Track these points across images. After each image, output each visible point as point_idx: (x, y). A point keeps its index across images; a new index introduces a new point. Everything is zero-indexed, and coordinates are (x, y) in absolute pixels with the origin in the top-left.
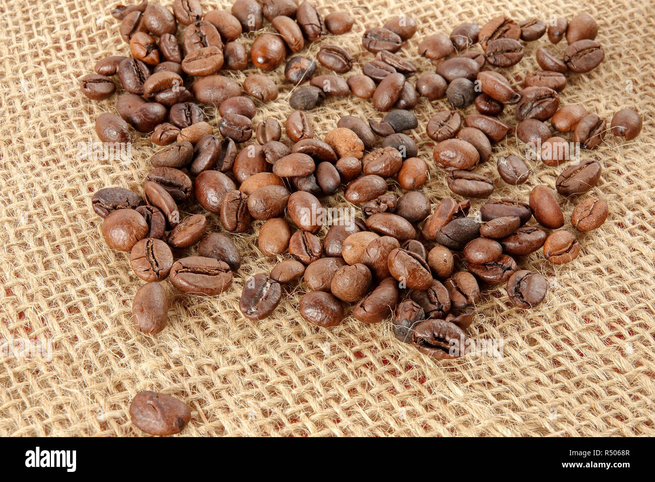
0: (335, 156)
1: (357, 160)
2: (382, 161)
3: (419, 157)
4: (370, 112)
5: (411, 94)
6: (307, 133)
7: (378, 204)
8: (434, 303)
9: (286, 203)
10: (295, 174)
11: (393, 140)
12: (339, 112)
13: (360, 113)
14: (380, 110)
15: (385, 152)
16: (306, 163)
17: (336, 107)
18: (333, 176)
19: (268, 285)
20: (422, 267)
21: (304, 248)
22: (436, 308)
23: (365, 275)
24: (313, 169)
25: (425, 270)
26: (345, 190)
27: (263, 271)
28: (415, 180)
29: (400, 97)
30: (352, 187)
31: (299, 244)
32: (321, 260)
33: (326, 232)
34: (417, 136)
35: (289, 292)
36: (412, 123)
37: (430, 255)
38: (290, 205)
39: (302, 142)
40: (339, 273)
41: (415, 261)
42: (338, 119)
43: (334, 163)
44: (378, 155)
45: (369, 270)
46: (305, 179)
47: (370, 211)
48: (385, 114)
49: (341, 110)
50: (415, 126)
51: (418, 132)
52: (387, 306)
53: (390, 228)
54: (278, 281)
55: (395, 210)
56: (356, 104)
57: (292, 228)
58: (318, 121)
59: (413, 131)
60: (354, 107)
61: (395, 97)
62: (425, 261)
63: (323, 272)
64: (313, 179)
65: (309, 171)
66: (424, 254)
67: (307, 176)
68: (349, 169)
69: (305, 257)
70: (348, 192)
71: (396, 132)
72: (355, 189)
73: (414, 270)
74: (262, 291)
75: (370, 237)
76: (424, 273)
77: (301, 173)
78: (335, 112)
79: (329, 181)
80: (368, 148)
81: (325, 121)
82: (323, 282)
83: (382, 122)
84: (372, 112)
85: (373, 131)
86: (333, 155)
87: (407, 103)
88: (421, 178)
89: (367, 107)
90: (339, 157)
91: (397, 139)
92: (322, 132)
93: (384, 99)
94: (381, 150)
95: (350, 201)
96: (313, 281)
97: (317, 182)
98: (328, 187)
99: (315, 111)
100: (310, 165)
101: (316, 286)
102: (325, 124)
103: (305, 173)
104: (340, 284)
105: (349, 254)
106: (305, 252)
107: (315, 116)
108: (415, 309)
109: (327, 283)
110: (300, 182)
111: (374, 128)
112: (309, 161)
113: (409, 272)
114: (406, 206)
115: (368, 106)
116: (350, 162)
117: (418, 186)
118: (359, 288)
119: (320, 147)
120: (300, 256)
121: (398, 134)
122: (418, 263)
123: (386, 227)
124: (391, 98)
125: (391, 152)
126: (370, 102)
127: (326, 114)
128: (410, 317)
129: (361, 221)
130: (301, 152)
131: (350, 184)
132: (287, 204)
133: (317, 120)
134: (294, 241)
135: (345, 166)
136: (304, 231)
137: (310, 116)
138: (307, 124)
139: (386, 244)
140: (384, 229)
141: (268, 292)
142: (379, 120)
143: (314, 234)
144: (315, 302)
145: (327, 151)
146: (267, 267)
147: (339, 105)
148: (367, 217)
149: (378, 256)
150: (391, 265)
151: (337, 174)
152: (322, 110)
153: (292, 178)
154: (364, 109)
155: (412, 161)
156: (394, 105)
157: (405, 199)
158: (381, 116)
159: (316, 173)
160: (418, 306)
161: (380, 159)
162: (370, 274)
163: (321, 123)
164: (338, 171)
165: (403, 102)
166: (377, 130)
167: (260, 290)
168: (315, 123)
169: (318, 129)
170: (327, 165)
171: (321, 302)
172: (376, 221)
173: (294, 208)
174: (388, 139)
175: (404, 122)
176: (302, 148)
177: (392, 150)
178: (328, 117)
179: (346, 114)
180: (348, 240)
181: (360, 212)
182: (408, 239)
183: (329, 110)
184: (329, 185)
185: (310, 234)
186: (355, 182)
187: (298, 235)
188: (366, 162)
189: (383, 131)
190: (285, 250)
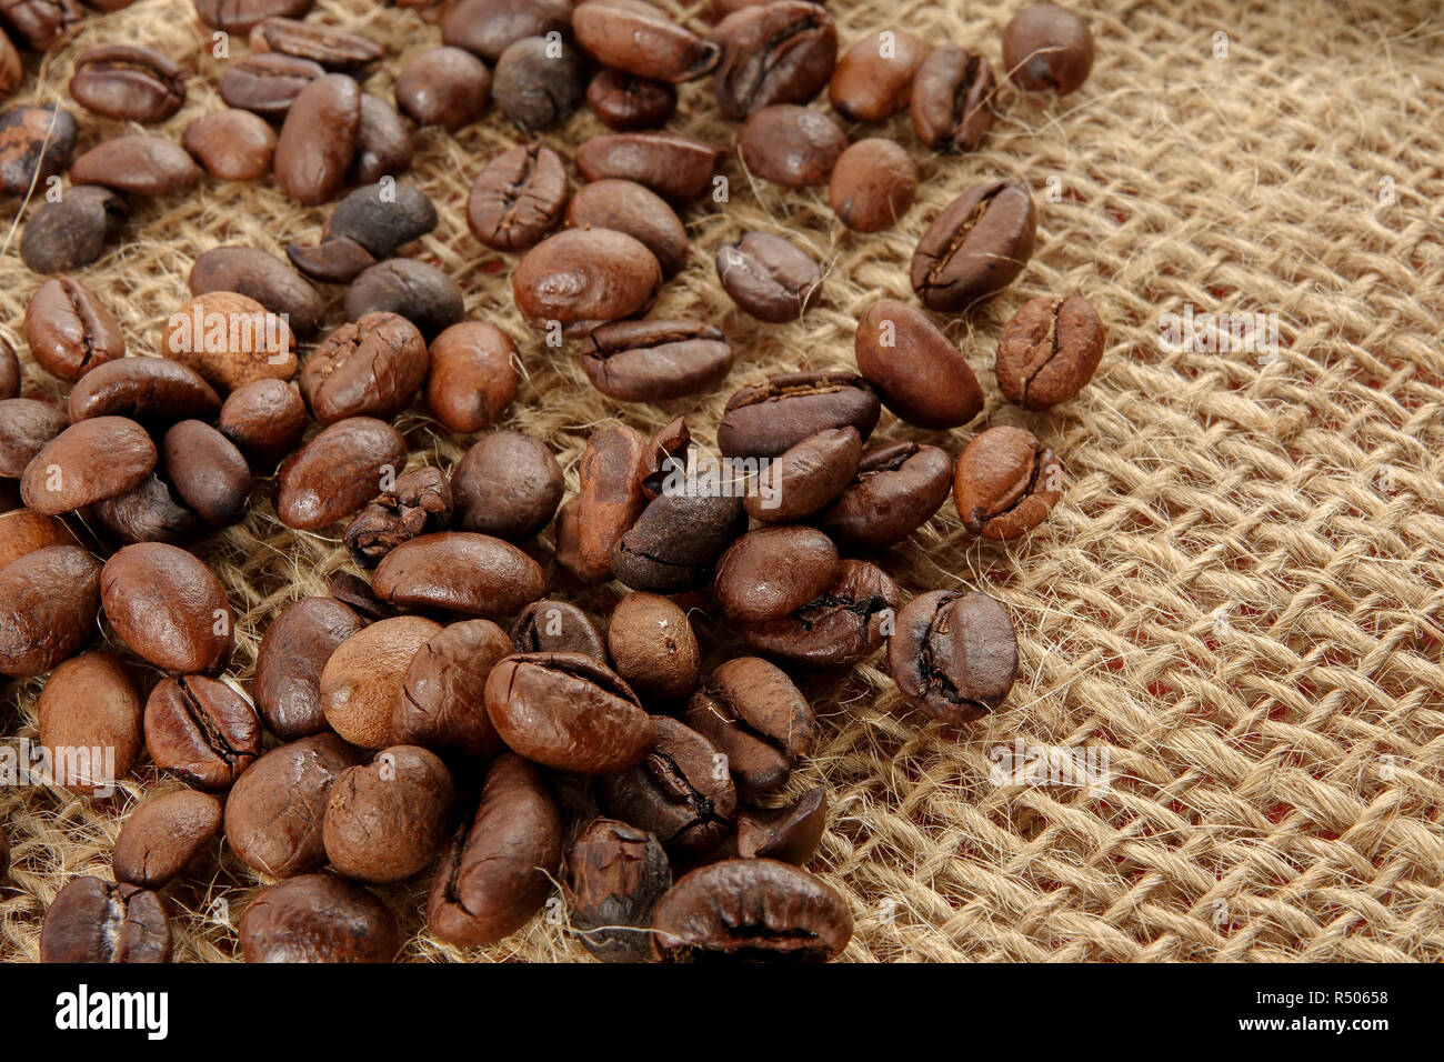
0: (211, 394)
1: (282, 385)
2: (362, 370)
3: (470, 316)
4: (280, 217)
5: (388, 129)
6: (102, 342)
7: (394, 511)
8: (680, 800)
9: (95, 597)
10: (97, 493)
11: (378, 288)
12: (180, 243)
13: (250, 227)
14: (310, 204)
15: (365, 335)
16: (122, 448)
17: (170, 232)
18: (223, 462)
19: (117, 908)
20: (608, 698)
21: (195, 737)
22: (693, 815)
23: (430, 782)
24: (150, 460)
25: (618, 703)
26: (275, 493)
27: (90, 850)
28: (483, 395)
29: (358, 148)
30: (292, 479)
31: (178, 728)
32: (264, 765)
33: (254, 651)
34: (444, 251)
35: (194, 907)
36: (419, 216)
37: (616, 640)
38: (110, 605)
39: (92, 377)
40: (337, 799)
41: (579, 684)
42: (186, 266)
43: (211, 415)
44: (345, 350)
45: (432, 759)
46: (133, 499)
47: (375, 543)
48: (328, 211)
49: (189, 233)
50: (430, 223)
51: (443, 239)
52: (535, 874)
53: (456, 586)
54: (146, 885)
55: (454, 516)
56: (230, 203)
57: (138, 674)
58: (126, 292)
59: (429, 240)
60: (224, 215)
61: (343, 150)
62: (608, 672)
63: (283, 808)
64: (159, 489)
65: (139, 468)
66: (595, 641)
67: (137, 486)
68: (267, 423)
69: (210, 766)
70: (285, 499)
71: (379, 256)
72: (304, 485)
73: (585, 717)
74: (102, 938)
75: (404, 637)
76: (619, 713)
77: (114, 484)
78: (169, 247)
79: (212, 483)
80: (306, 333)
81: (148, 283)
82: (295, 840)
83: (325, 239)
84: (284, 214)
85: (306, 274)
86: (201, 393)
87: (383, 157)
88: (500, 383)
89: (265, 203)
90: (223, 389)
91: (390, 282)
92: (146, 324)
93: (309, 165)
94: (349, 329)
95: (299, 527)
96: (259, 845)
97: (177, 496)
98: (215, 504)
99: (107, 264)
100: (137, 449)
101: (275, 857)
102: (150, 296)
103: (129, 480)
104: (352, 836)
105: (349, 718)
106: (203, 748)
107: (113, 277)
108: (630, 849)
109: (307, 838)
110: (122, 511)
111: (305, 264)
112: (129, 437)
113: (571, 728)
114: (486, 494)
115: (269, 201)
116: (263, 399)
117: (497, 412)
118: (421, 830)
119: (153, 379)
120: (191, 767)
121: (385, 264)
122: (591, 686)
123: (442, 584)
124: (331, 156)
125: (383, 331)
126: (269, 185)
127: (146, 263)
128: (624, 883)
129: (356, 585)
130: (96, 412)
131: (286, 470)
132: (98, 601)
133: (123, 289)
134: (158, 723)
135: (252, 417)
136: (180, 678)
137: (97, 281)
138: (91, 311)
139: (464, 654)
140: (437, 594)
141: (124, 933)
142: (313, 235)
143: (214, 675)
144: (291, 925)
145: (178, 385)
146: (96, 832)
147: (176, 223)
148: (371, 564)
149: (450, 701)
150: (504, 723)
151: (232, 452)
152: (127, 252)
153: (92, 508)
154: (259, 214)
155: (455, 339)
156: (348, 174)
157: (473, 467)
158: (316, 219)
159: (163, 465)
160: (638, 834)
161: (355, 364)
162: (441, 771)
163: (137, 293)
164: (233, 439)
165: (371, 160)
166: (317, 268)
167: (94, 936)
168: (120, 300)
169: (134, 315)
170: (191, 433)
171: (310, 918)
172: (405, 572)
173: (125, 612)
174: (359, 291)
175: (395, 219)
176: (95, 398)
177: (384, 322)
178: (154, 270)
179: (209, 243)
180: (333, 669)
181: (342, 551)
182: (524, 602)
183: (153, 246)
184: (217, 496)
185: (202, 682)
186: (296, 460)
187: (165, 696)
188: (313, 383)
189: (336, 268)
190: (136, 760)
